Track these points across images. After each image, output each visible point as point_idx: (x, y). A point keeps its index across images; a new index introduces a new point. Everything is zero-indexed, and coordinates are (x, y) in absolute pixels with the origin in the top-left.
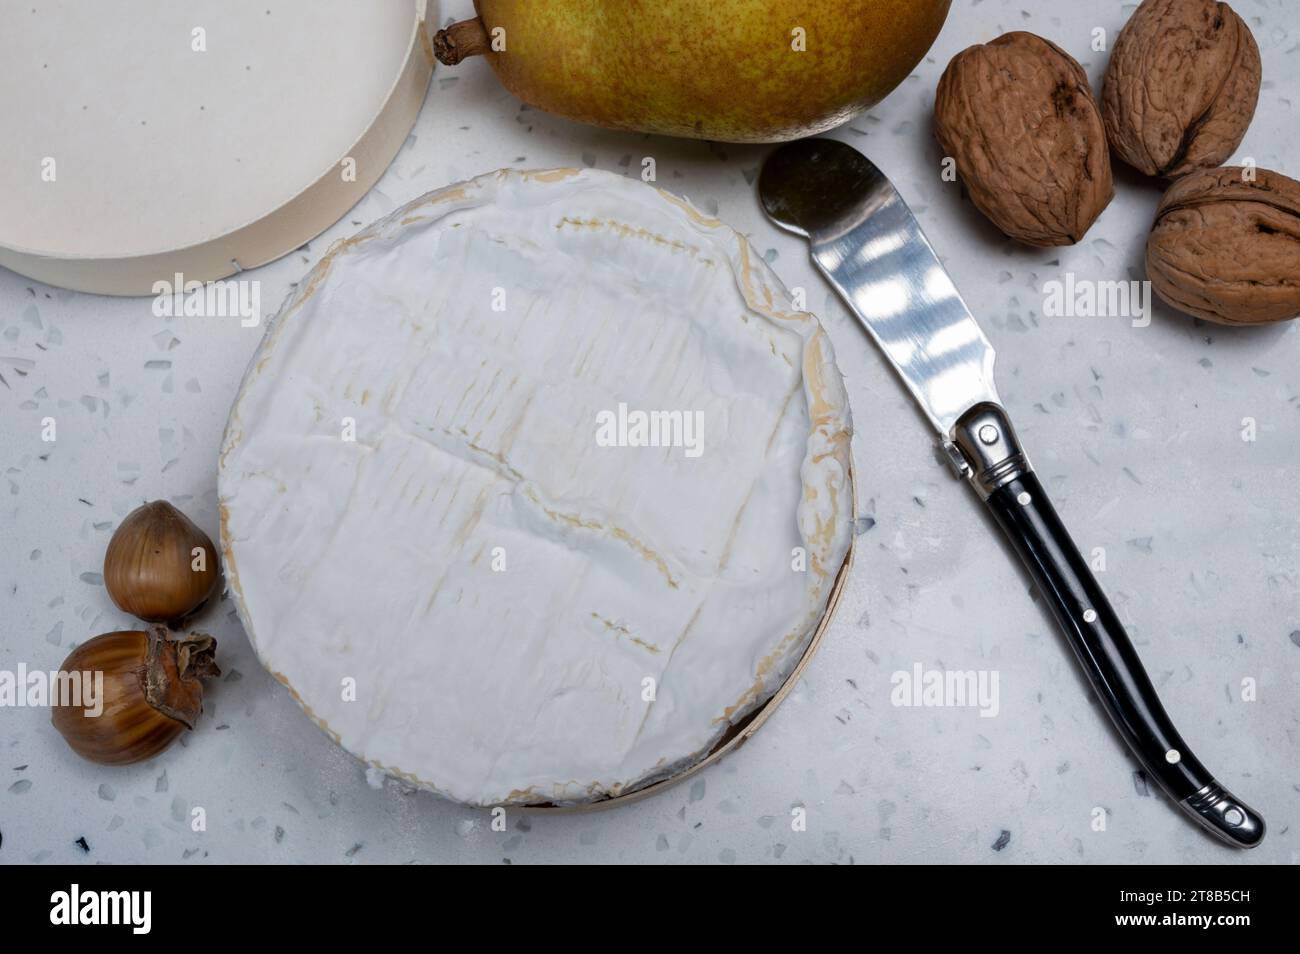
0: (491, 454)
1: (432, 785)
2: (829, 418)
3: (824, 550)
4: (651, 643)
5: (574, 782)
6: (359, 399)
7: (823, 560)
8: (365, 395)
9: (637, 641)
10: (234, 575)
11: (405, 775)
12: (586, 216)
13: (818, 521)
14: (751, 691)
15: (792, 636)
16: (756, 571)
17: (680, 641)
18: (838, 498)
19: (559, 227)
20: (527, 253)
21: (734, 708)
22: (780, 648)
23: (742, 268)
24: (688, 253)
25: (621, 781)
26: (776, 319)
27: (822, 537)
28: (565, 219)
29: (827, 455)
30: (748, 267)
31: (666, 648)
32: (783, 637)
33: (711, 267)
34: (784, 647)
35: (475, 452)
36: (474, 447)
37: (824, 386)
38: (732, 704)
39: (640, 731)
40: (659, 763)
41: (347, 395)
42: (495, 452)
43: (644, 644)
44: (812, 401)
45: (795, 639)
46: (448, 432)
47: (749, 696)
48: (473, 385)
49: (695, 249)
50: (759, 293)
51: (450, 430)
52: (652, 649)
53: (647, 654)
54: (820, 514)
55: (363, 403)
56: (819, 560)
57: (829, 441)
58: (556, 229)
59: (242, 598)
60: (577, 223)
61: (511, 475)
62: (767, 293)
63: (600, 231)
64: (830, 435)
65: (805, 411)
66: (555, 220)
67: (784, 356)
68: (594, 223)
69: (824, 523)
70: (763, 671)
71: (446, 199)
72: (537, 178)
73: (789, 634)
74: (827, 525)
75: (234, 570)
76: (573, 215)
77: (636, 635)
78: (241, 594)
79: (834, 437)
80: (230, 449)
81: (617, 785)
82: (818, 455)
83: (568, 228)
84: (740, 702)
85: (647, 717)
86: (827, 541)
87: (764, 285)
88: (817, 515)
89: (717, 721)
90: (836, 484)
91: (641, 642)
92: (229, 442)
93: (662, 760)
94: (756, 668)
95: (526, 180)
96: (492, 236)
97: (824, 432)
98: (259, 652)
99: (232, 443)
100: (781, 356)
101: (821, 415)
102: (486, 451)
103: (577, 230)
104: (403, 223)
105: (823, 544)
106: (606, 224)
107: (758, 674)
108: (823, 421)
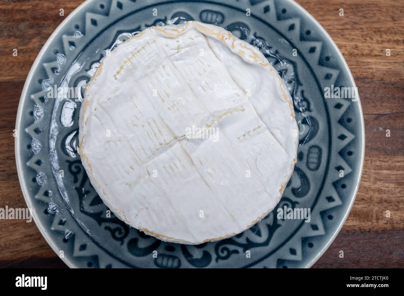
0: (173, 140)
1: (264, 213)
2: (223, 35)
3: (261, 60)
4: (257, 126)
5: (287, 172)
6: (131, 170)
7: (263, 62)
8: (131, 168)
9: (254, 130)
10: (166, 237)
11: (256, 220)
12: (118, 69)
13: (251, 56)
14: (290, 105)
15: (280, 84)
16: (253, 84)
17: (261, 118)
18: (248, 47)
19: (116, 79)
20: (118, 93)
21: (292, 113)
22: (282, 90)
23: (162, 33)
24: (147, 46)
25: (294, 158)
26: (184, 32)
27: (257, 58)
28: (115, 76)
29: (233, 42)
30: (163, 31)
31: (261, 123)
32: (279, 86)
33: (156, 42)
34: (282, 88)
35: (169, 144)
36: (168, 144)
37: (212, 31)
38: (291, 113)
39: (281, 145)
40: (295, 144)
41: (128, 173)
42: (173, 138)
43: (256, 128)
44: (215, 36)
45: (282, 84)
46: (158, 149)
47: (291, 107)
48: (148, 133)
49: (148, 43)
50: (173, 32)
51: (158, 148)
52: (259, 127)
53: (259, 130)
54: (250, 55)
55: (133, 170)
56: (263, 63)
57: (230, 39)
58: (116, 80)
59: (174, 239)
60: (118, 73)
61: (183, 138)
62: (174, 30)
63: (125, 67)
64: (228, 38)
65: (216, 41)
66: (113, 79)
67: (196, 37)
68: (121, 68)
69: (252, 55)
70: (286, 98)
71: (87, 107)
72: (97, 76)
73: (279, 85)
74: (254, 55)
75: (164, 236)
76: (115, 73)
77: (252, 130)
78: (173, 238)
79: (229, 37)
80: (125, 217)
81: (294, 160)
82: (232, 45)
83: (118, 76)
84: (291, 110)
85: (278, 140)
86: (259, 57)
87: (171, 29)
88: (249, 56)
89: (293, 120)
90: (243, 45)
91: (255, 129)
92: (122, 216)
93: (295, 142)
94: (284, 100)
95: (95, 80)
96: (106, 100)
97: (226, 39)
98: (194, 243)
99: (124, 215)
100: (195, 38)
101: (221, 36)
102: (171, 141)
103: (120, 74)
104: (86, 125)
105: (259, 59)
106: (124, 64)
107: (286, 100)
108: (223, 37)
